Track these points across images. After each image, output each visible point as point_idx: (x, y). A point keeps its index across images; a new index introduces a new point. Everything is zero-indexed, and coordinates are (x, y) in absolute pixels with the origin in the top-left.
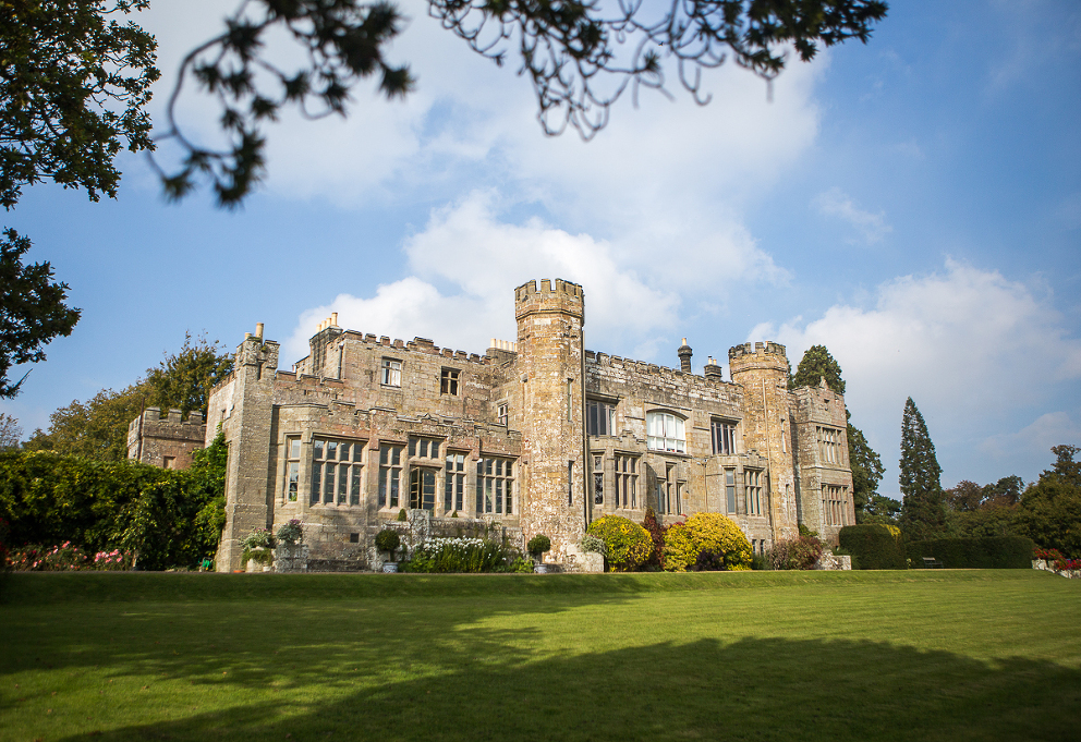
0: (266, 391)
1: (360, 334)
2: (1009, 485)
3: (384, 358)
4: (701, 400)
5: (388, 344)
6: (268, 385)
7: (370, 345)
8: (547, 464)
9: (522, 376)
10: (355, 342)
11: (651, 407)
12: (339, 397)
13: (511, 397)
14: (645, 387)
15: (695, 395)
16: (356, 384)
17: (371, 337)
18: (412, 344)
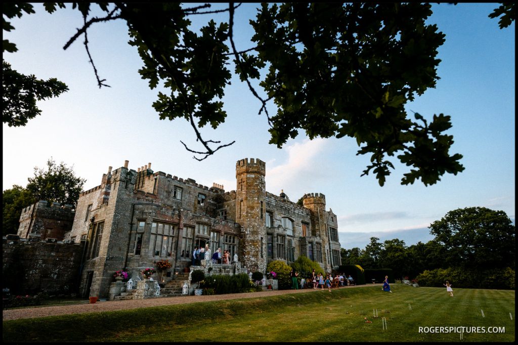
0: (129, 195)
1: (165, 174)
2: (356, 250)
3: (175, 186)
4: (298, 214)
5: (177, 180)
6: (130, 193)
7: (169, 179)
8: (252, 238)
9: (240, 199)
10: (163, 177)
11: (283, 216)
12: (154, 202)
13: (229, 208)
14: (281, 207)
15: (296, 212)
16: (162, 197)
17: (170, 176)
18: (187, 181)
